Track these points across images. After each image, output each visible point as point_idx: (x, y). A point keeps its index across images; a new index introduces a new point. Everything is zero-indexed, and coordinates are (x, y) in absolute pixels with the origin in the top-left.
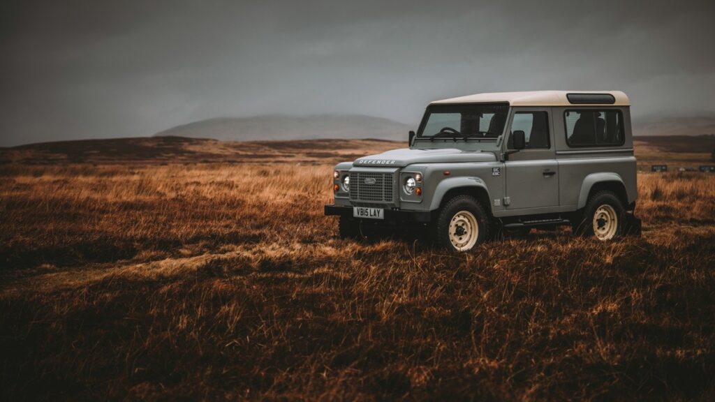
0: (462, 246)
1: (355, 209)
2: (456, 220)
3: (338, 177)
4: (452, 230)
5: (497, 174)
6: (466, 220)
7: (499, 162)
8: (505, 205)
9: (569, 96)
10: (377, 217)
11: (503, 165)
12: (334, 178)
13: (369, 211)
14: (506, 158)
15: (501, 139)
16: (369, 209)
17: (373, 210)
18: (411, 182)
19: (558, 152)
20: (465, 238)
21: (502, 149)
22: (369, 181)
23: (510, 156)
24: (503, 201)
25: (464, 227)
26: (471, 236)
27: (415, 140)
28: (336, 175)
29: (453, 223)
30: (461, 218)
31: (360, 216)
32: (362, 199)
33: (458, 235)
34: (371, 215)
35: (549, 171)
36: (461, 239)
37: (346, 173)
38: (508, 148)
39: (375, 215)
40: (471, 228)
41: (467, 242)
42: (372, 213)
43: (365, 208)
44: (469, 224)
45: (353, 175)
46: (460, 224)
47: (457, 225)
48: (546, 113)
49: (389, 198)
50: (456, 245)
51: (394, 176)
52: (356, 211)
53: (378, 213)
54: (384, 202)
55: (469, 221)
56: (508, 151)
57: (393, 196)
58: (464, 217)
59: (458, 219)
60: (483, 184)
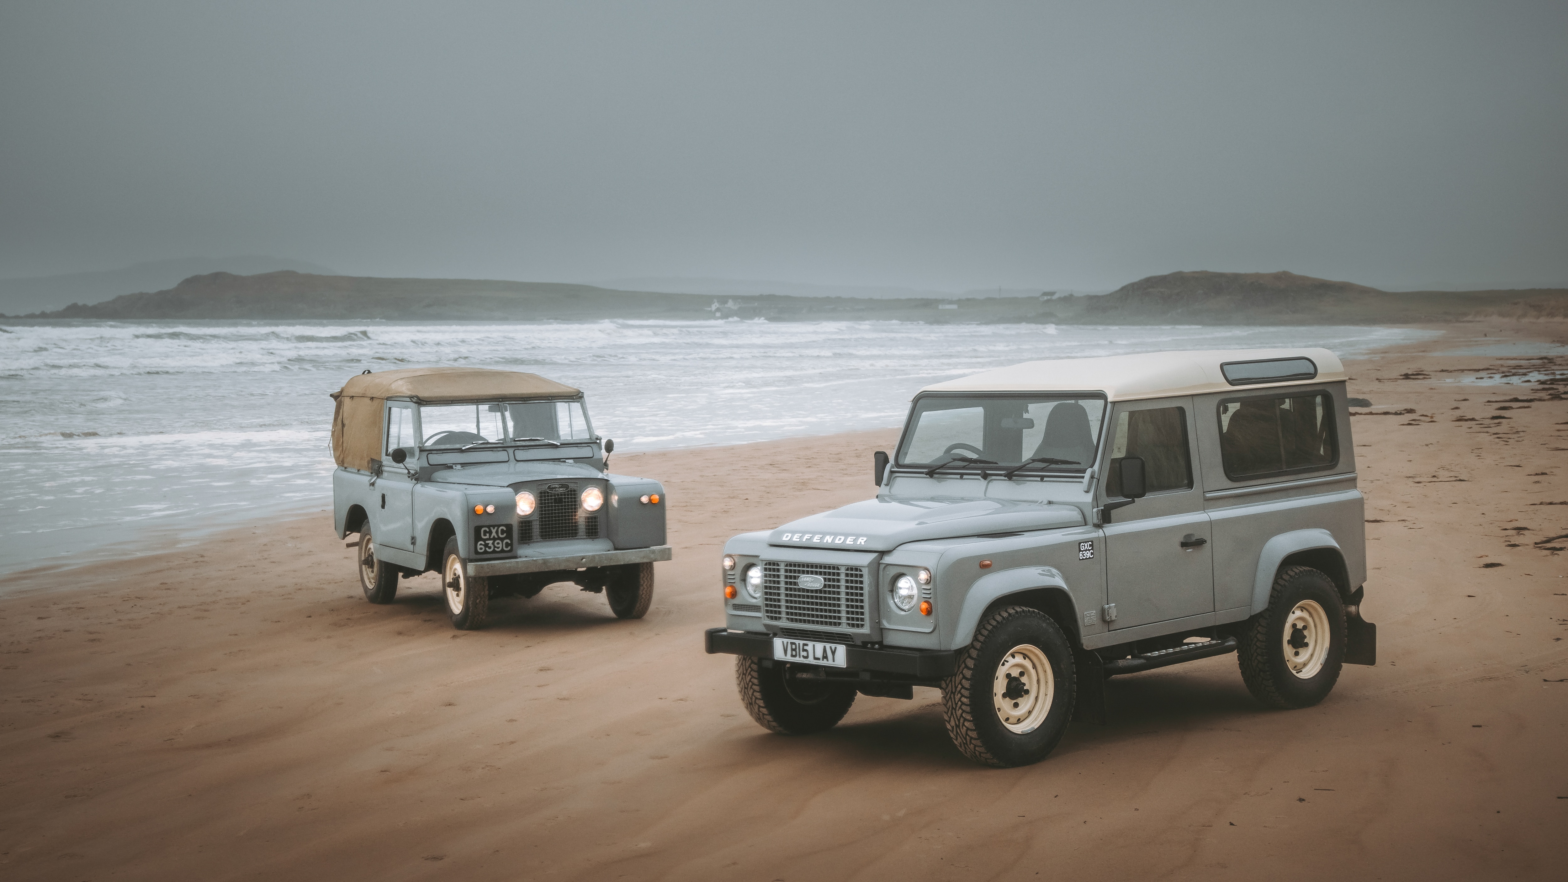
0: (1019, 721)
1: (778, 644)
2: (1007, 665)
3: (733, 568)
4: (1000, 686)
5: (1088, 554)
6: (1027, 663)
7: (1089, 528)
8: (1105, 621)
9: (1225, 367)
10: (829, 663)
11: (1100, 533)
12: (724, 571)
13: (810, 648)
14: (1106, 517)
15: (1092, 477)
16: (811, 644)
17: (819, 647)
18: (905, 586)
19: (1208, 495)
20: (1025, 703)
21: (1096, 498)
22: (811, 582)
23: (1114, 513)
24: (1103, 613)
25: (1024, 679)
26: (1037, 698)
27: (892, 472)
28: (728, 563)
29: (1002, 671)
30: (1019, 659)
31: (789, 658)
32: (792, 620)
33: (1012, 698)
34: (815, 658)
35: (1194, 539)
36: (1016, 705)
37: (752, 561)
38: (1108, 495)
39: (825, 657)
40: (1038, 681)
41: (1030, 712)
42: (819, 654)
43: (802, 642)
44: (1033, 672)
45: (771, 567)
46: (1015, 673)
47: (1008, 676)
48: (1181, 411)
49: (856, 620)
50: (1007, 719)
51: (865, 572)
52: (780, 649)
53: (833, 653)
54: (844, 629)
55: (1034, 667)
56: (1110, 501)
57: (867, 617)
58: (1025, 656)
59: (1012, 661)
60: (1058, 582)
